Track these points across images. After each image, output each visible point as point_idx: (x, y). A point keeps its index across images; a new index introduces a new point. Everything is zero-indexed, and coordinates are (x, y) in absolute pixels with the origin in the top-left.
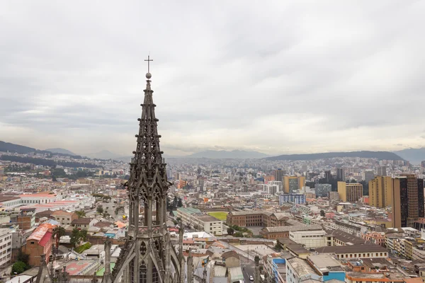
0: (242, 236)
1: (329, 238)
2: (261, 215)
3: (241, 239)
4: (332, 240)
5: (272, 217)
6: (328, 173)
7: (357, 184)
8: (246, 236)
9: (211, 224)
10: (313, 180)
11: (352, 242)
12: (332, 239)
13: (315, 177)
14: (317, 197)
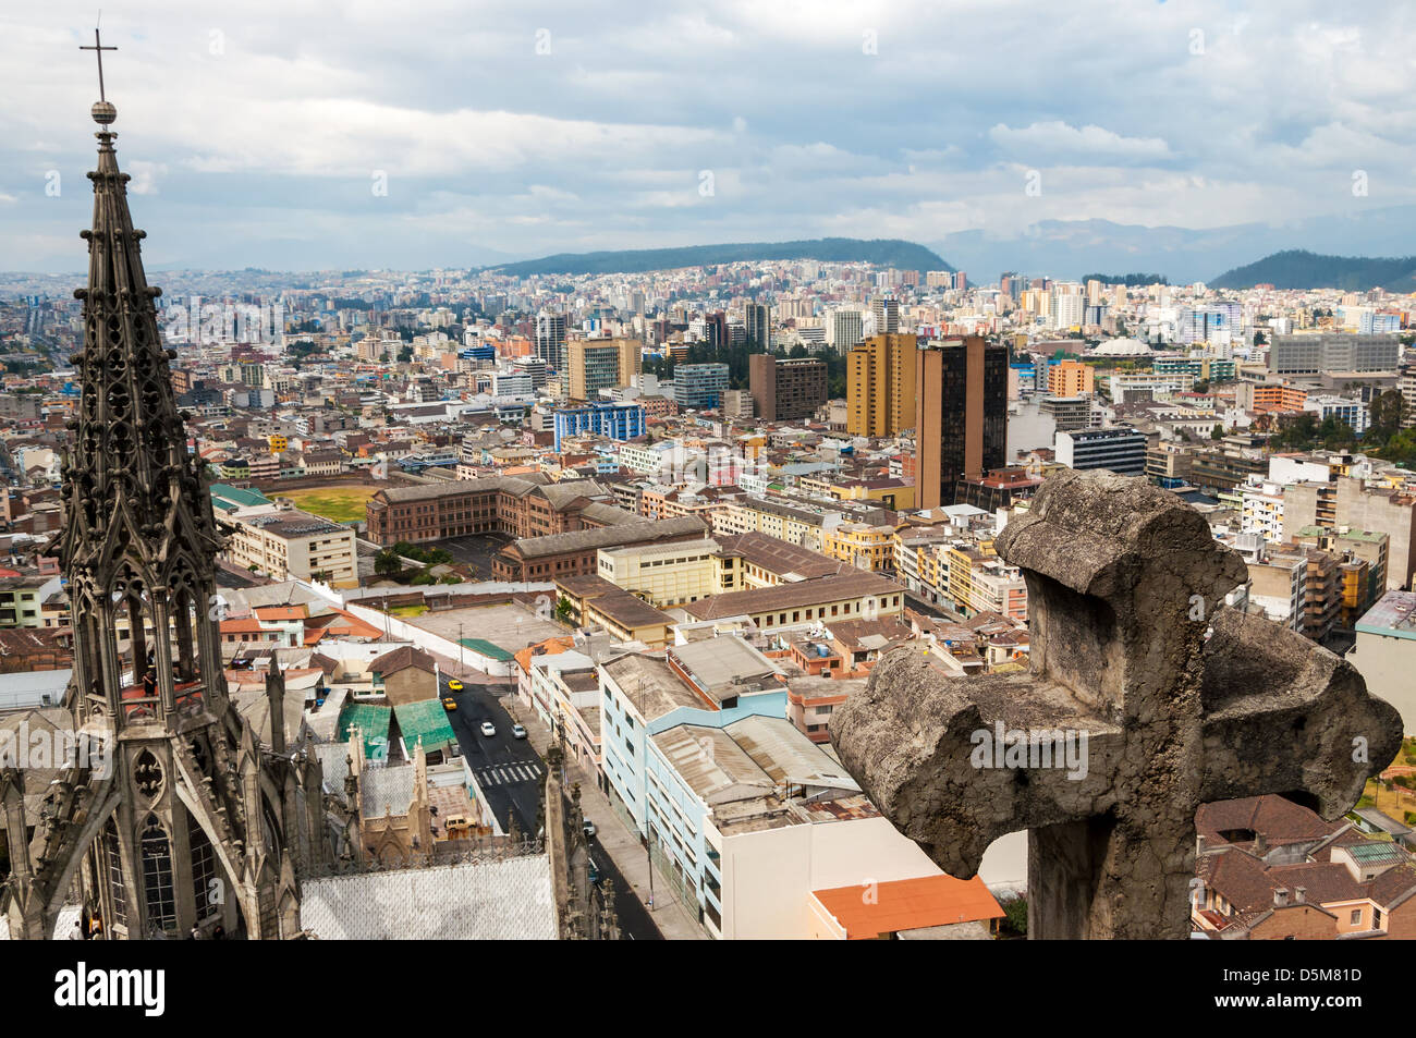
0: (432, 581)
1: (728, 564)
2: (492, 495)
3: (428, 591)
4: (736, 569)
5: (534, 500)
6: (716, 323)
7: (812, 361)
8: (446, 580)
9: (313, 547)
10: (665, 350)
11: (798, 570)
12: (736, 562)
13: (673, 338)
14: (681, 410)
